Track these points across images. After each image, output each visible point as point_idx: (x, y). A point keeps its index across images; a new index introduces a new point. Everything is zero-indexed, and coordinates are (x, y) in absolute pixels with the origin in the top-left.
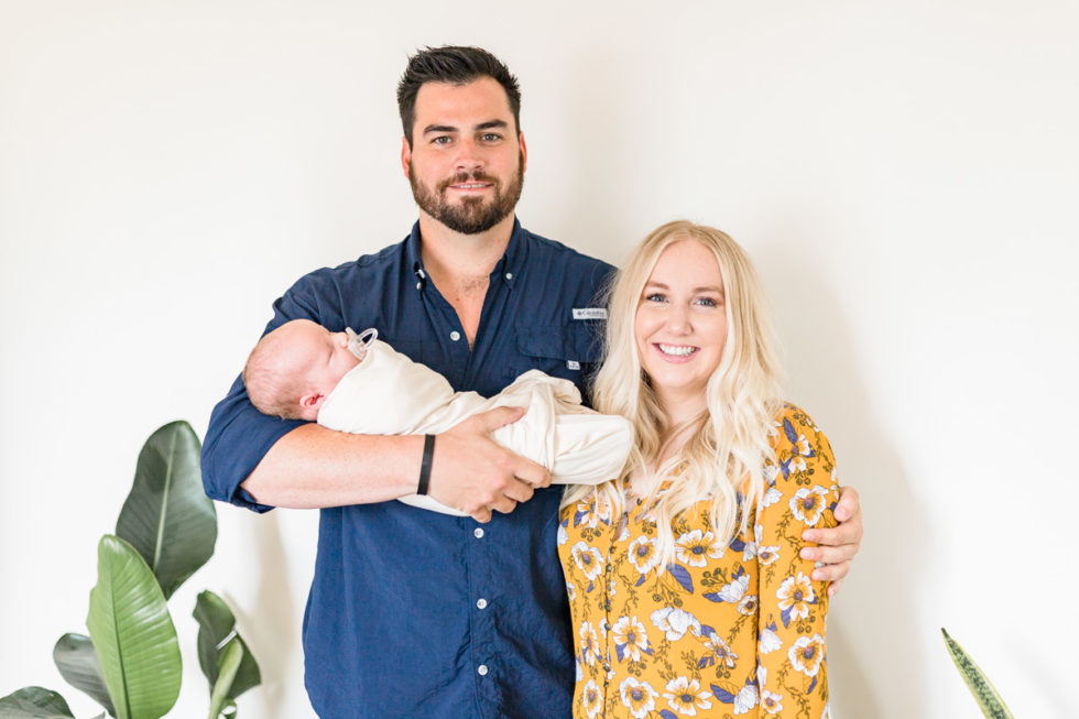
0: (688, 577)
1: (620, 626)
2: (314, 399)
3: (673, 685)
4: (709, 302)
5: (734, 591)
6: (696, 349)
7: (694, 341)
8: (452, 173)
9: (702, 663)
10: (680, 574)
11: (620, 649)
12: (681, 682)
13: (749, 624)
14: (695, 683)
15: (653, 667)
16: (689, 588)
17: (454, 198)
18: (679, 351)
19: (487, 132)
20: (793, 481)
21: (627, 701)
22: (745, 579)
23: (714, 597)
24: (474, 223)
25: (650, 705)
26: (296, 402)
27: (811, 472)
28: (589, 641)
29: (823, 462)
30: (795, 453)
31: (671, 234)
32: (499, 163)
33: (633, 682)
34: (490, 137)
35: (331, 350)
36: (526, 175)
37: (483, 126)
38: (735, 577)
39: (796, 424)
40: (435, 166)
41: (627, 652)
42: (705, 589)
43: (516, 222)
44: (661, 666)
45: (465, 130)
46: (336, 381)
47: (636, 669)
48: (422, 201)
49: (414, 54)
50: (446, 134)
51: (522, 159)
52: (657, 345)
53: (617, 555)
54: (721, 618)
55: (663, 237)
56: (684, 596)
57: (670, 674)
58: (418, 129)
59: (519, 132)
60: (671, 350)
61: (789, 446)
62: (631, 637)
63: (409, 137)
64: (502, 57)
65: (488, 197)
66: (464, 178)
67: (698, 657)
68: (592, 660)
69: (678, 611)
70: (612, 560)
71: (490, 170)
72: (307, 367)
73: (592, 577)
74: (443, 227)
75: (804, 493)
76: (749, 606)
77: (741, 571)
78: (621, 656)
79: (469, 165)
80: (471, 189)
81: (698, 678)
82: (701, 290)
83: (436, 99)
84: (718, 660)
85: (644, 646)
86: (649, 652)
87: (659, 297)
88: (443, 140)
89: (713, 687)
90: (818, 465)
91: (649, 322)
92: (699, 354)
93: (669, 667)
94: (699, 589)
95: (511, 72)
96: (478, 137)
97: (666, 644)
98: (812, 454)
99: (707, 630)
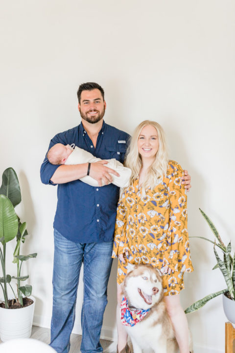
0: (156, 203)
1: (139, 215)
2: (64, 160)
3: (152, 227)
4: (154, 139)
5: (165, 205)
6: (151, 149)
7: (151, 147)
8: (88, 110)
9: (158, 221)
10: (154, 203)
11: (139, 221)
12: (154, 226)
13: (168, 211)
14: (157, 226)
15: (147, 224)
16: (156, 205)
17: (89, 116)
18: (148, 150)
19: (97, 100)
20: (174, 177)
21: (141, 232)
22: (168, 201)
23: (161, 207)
24: (94, 121)
25: (147, 232)
26: (60, 161)
27: (178, 174)
28: (131, 220)
29: (180, 171)
30: (174, 171)
31: (145, 123)
32: (100, 107)
33: (143, 228)
34: (97, 102)
35: (67, 149)
36: (106, 110)
37: (95, 100)
38: (165, 201)
39: (173, 165)
40: (85, 109)
41: (141, 221)
42: (159, 205)
43: (104, 122)
44: (149, 223)
45: (92, 101)
46: (68, 155)
47: (143, 225)
48: (83, 117)
49: (80, 84)
50: (87, 102)
51: (105, 106)
52: (143, 148)
53: (138, 200)
54: (162, 211)
55: (143, 125)
56: (155, 207)
57: (152, 225)
58: (81, 101)
59: (104, 100)
60: (146, 149)
61: (172, 170)
62: (142, 218)
63: (80, 103)
64: (100, 84)
65: (97, 116)
66: (91, 111)
67: (157, 220)
68: (132, 223)
69: (153, 211)
70: (137, 201)
71: (97, 109)
72: (62, 153)
73: (132, 205)
74: (87, 122)
75: (177, 179)
76: (168, 207)
77: (167, 200)
78: (140, 222)
79: (93, 108)
80: (93, 114)
81: (157, 225)
82: (152, 136)
83: (86, 94)
84: (162, 220)
85: (145, 219)
86: (146, 221)
87: (142, 138)
88: (87, 103)
89: (160, 226)
90: (179, 172)
91: (141, 143)
92: (152, 150)
93: (151, 223)
94: (158, 205)
95: (102, 87)
96: (94, 102)
97: (150, 218)
98: (178, 170)
99: (159, 214)
